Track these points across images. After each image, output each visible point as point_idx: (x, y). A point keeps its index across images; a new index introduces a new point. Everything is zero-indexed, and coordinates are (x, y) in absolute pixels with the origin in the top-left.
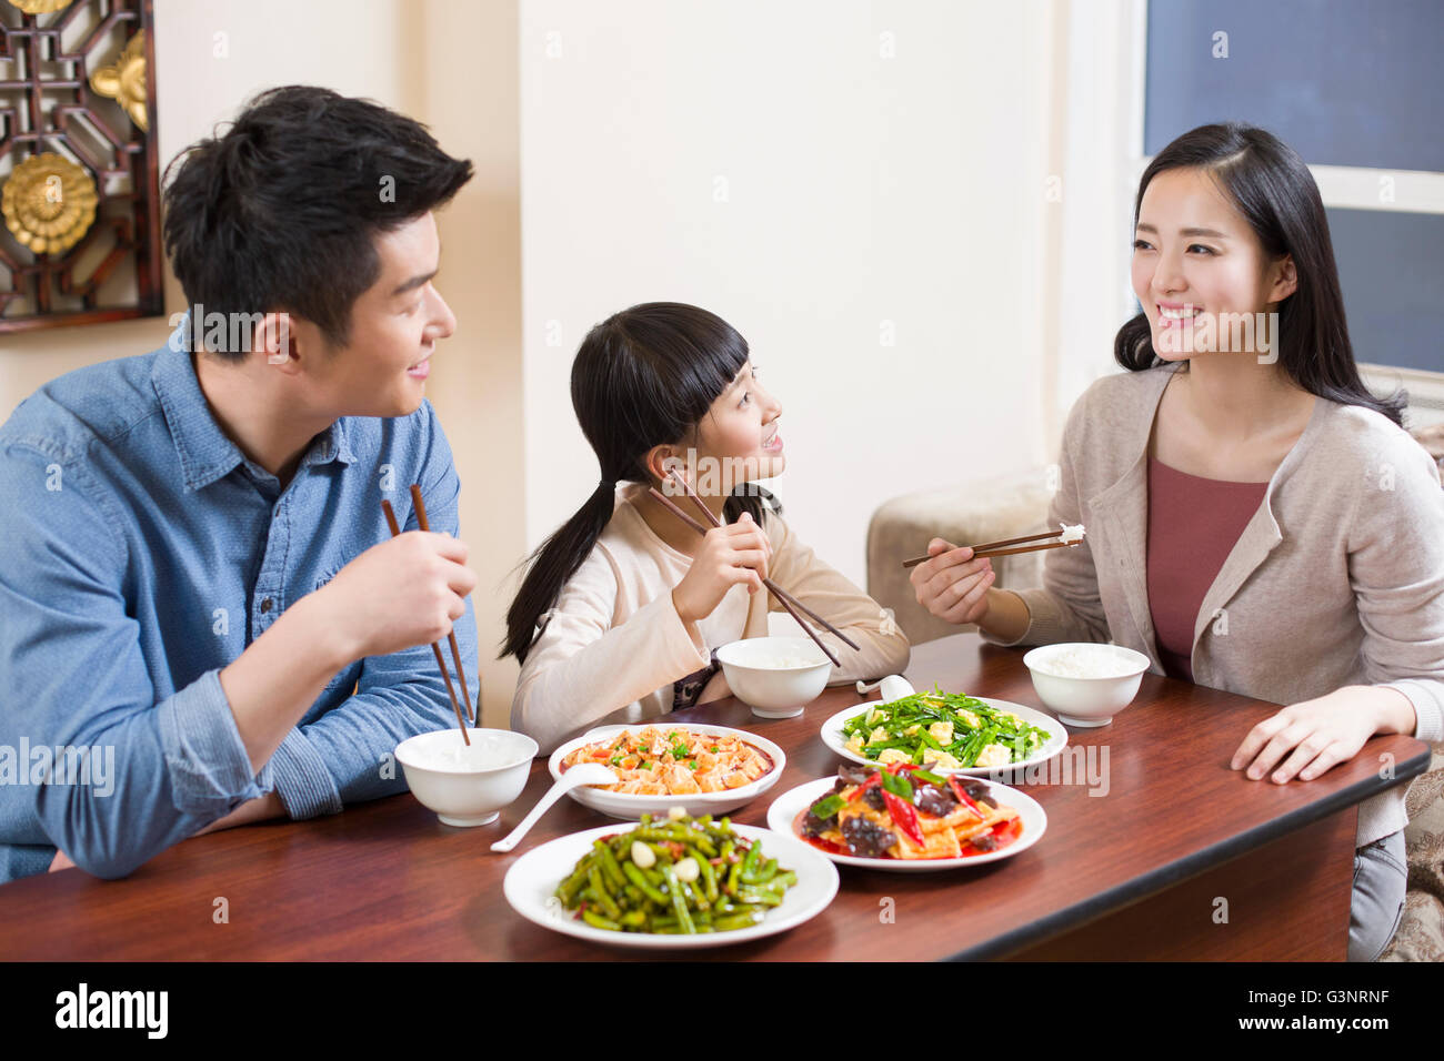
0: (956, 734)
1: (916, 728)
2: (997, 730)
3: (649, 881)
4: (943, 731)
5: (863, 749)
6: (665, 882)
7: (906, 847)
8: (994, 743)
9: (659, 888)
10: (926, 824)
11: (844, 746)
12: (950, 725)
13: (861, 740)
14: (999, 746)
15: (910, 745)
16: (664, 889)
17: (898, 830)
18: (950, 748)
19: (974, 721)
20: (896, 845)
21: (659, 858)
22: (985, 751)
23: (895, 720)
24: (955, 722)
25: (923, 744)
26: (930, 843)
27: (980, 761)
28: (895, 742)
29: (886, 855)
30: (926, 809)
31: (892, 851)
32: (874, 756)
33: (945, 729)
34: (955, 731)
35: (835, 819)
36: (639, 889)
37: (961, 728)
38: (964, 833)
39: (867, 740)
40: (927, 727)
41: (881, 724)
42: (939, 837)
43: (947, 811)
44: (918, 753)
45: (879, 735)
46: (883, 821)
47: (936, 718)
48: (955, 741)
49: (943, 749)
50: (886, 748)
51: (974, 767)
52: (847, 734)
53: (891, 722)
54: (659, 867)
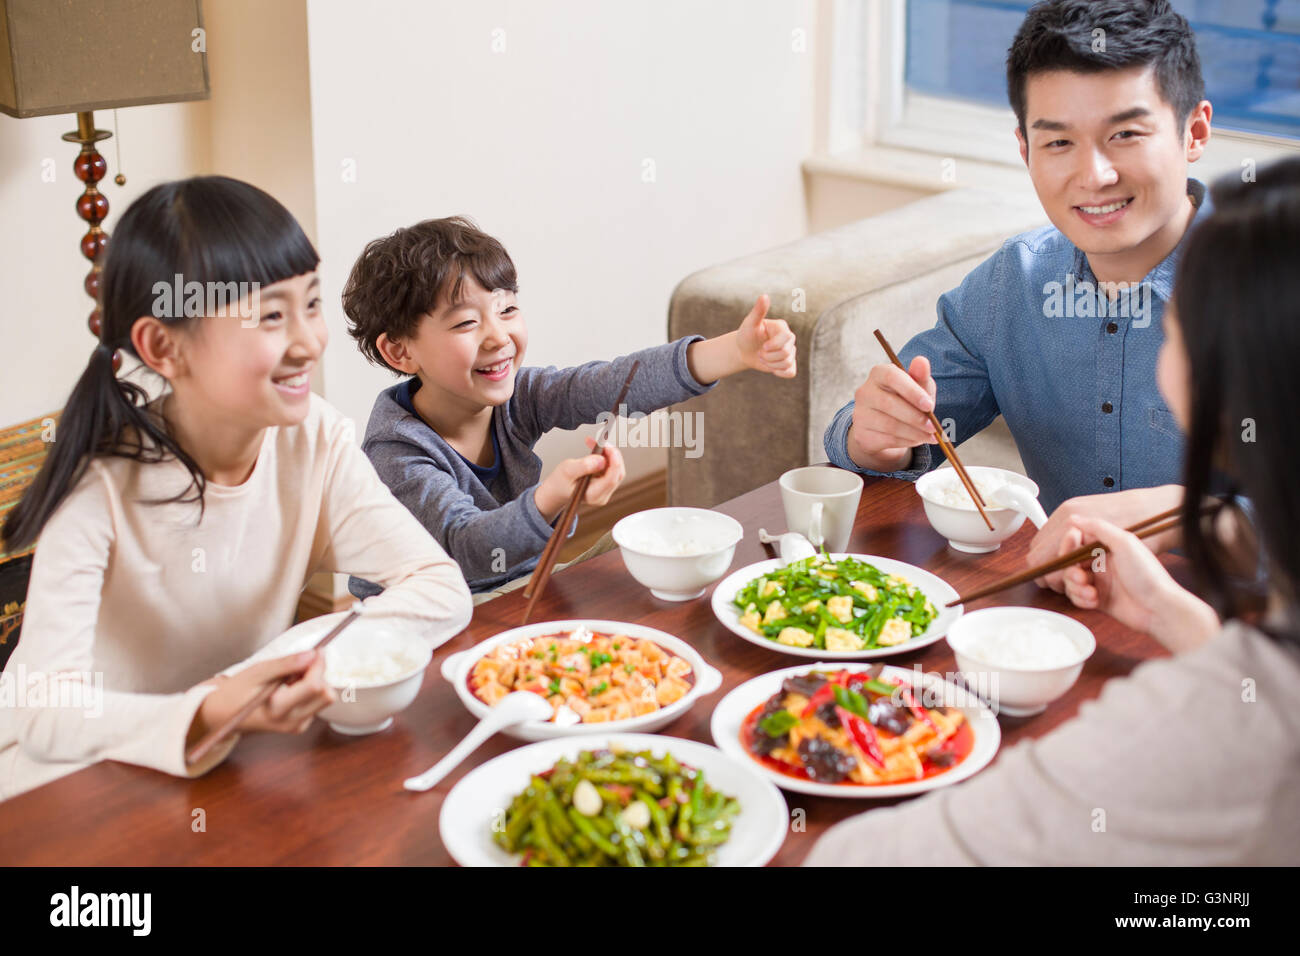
0: (855, 609)
1: (815, 604)
2: (894, 603)
3: (599, 831)
4: (841, 607)
5: (761, 627)
6: (615, 831)
7: (867, 771)
8: (894, 617)
9: (609, 837)
10: (886, 744)
11: (740, 623)
12: (849, 600)
13: (757, 616)
14: (899, 620)
15: (810, 623)
16: (615, 839)
17: (856, 750)
18: (851, 625)
19: (870, 593)
20: (856, 769)
21: (605, 804)
22: (887, 627)
23: (790, 593)
24: (854, 597)
25: (823, 623)
26: (891, 764)
27: (882, 638)
28: (793, 620)
29: (847, 780)
30: (881, 726)
31: (855, 777)
32: (773, 634)
33: (844, 604)
34: (855, 605)
35: (786, 737)
36: (587, 838)
37: (859, 604)
38: (922, 749)
39: (763, 615)
40: (825, 603)
41: (776, 598)
42: (900, 756)
43: (905, 727)
44: (820, 633)
45: (775, 612)
46: (840, 739)
47: (833, 592)
48: (855, 617)
49: (844, 626)
50: (787, 626)
51: (877, 645)
52: (741, 607)
53: (786, 596)
54: (609, 813)
